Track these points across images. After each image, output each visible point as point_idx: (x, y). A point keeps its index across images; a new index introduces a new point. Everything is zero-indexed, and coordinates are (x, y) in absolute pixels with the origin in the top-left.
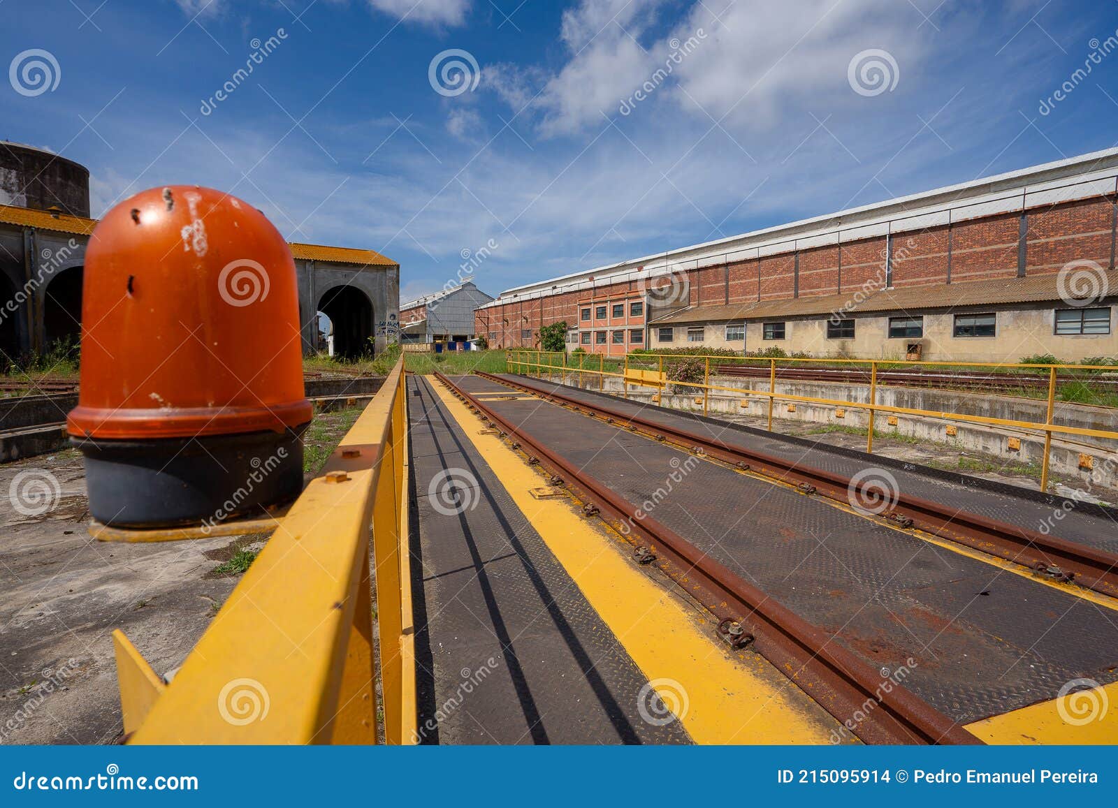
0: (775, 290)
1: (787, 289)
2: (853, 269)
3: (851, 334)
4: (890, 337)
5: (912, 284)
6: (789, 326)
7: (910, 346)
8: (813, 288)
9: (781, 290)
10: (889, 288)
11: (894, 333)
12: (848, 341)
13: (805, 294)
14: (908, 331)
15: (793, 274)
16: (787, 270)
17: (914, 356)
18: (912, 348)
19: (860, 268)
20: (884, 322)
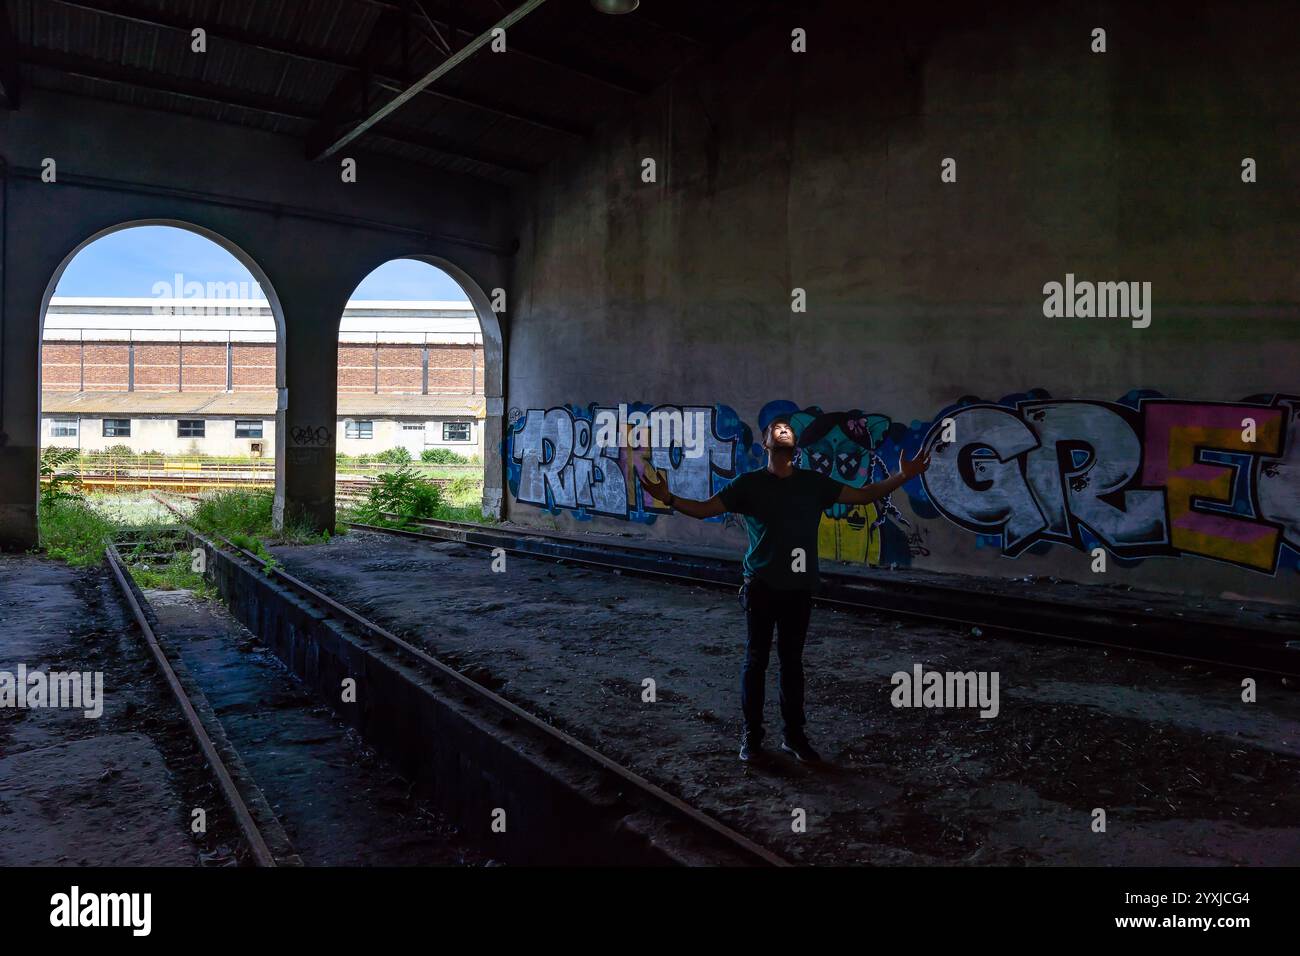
0: (104, 380)
1: (119, 380)
2: (195, 369)
3: (201, 434)
4: (236, 437)
5: (249, 389)
6: (135, 424)
7: (253, 445)
8: (151, 382)
9: (113, 380)
10: (230, 391)
11: (240, 434)
12: (199, 440)
13: (141, 388)
14: (251, 433)
15: (128, 365)
16: (120, 360)
17: (257, 453)
18: (255, 447)
19: (202, 369)
20: (231, 424)
